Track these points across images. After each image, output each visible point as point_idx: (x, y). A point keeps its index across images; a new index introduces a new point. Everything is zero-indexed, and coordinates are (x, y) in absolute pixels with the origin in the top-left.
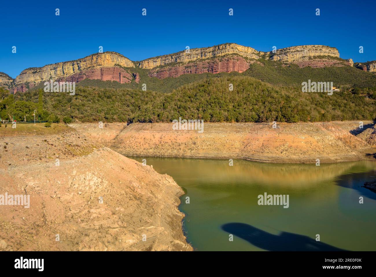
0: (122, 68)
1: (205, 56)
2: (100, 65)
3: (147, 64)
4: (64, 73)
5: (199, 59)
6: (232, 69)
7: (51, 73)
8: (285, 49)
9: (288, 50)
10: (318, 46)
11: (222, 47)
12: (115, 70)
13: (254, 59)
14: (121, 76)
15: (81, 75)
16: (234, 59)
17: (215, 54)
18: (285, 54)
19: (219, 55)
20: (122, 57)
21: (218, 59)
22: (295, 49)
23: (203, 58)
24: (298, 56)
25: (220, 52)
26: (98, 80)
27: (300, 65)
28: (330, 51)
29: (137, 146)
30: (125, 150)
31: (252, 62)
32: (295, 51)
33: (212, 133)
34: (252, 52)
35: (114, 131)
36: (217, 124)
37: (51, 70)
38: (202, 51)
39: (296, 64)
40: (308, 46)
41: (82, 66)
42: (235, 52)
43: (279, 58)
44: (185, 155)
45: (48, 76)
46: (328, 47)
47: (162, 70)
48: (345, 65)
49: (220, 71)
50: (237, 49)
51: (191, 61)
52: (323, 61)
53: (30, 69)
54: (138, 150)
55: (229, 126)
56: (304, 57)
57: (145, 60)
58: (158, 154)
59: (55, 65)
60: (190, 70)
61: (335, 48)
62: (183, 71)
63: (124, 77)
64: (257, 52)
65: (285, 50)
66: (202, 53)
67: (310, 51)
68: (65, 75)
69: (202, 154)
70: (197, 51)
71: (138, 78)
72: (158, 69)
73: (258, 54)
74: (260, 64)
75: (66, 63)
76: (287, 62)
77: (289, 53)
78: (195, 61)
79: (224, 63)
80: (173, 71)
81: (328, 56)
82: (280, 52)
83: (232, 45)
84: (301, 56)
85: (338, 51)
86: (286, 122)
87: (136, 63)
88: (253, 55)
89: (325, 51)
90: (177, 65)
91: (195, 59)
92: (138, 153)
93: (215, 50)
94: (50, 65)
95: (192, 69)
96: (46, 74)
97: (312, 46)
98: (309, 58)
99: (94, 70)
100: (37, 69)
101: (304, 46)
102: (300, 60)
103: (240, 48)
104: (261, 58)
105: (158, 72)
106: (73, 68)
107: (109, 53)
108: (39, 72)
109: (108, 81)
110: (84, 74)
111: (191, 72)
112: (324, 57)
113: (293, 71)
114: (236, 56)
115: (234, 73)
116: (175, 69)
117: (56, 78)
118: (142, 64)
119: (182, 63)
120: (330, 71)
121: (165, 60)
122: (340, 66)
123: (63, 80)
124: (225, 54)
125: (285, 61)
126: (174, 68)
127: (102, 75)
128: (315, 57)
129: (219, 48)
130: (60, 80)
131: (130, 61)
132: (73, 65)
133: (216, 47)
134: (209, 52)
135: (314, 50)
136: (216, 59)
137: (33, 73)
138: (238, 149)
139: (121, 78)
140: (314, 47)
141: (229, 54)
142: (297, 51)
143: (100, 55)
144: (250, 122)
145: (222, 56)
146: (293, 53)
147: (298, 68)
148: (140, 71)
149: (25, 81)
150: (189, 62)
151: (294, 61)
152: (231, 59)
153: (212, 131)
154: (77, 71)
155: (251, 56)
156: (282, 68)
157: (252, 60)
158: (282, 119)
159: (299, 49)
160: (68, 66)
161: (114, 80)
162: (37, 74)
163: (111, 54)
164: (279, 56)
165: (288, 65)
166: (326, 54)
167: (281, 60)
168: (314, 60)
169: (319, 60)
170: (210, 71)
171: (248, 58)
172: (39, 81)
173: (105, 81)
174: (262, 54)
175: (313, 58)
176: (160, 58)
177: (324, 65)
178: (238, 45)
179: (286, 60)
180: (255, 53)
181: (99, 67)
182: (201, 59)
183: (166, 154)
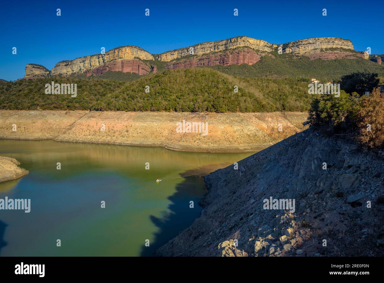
0: (141, 61)
1: (218, 49)
2: (121, 58)
3: (165, 57)
4: (91, 65)
5: (213, 52)
6: (242, 61)
7: (81, 66)
8: (297, 41)
9: (300, 43)
10: (330, 38)
11: (233, 40)
12: (135, 62)
13: (266, 51)
14: (140, 68)
15: (104, 67)
16: (244, 51)
17: (227, 47)
18: (297, 46)
19: (231, 48)
20: (142, 50)
21: (230, 52)
22: (307, 41)
23: (216, 50)
24: (310, 48)
25: (232, 45)
26: (119, 71)
27: (311, 57)
28: (343, 43)
29: (79, 133)
30: (68, 136)
31: (263, 55)
32: (307, 44)
33: (147, 121)
34: (264, 45)
35: (73, 118)
36: (155, 113)
37: (80, 63)
38: (215, 44)
39: (308, 56)
40: (320, 38)
41: (106, 59)
42: (246, 45)
43: (291, 51)
44: (116, 142)
45: (78, 68)
46: (341, 39)
47: (177, 62)
48: (357, 57)
49: (230, 63)
50: (249, 42)
51: (205, 54)
52: (335, 53)
53: (63, 62)
54: (79, 136)
55: (167, 115)
56: (316, 49)
57: (164, 53)
58: (94, 140)
59: (83, 59)
60: (203, 62)
61: (349, 40)
62: (197, 63)
63: (143, 69)
64: (269, 45)
65: (297, 43)
66: (215, 46)
67: (323, 43)
68: (92, 67)
69: (129, 141)
70: (211, 44)
71: (155, 70)
72: (175, 61)
73: (271, 47)
74: (271, 57)
75: (93, 57)
76: (298, 55)
77: (301, 45)
78: (208, 54)
79: (235, 55)
80: (188, 63)
81: (341, 48)
82: (292, 45)
83: (243, 39)
84: (313, 48)
85: (351, 43)
86: (215, 112)
87: (156, 56)
88: (265, 47)
89: (338, 44)
90: (192, 58)
91: (209, 52)
92: (78, 139)
93: (227, 43)
94: (80, 58)
95: (205, 61)
96: (76, 66)
97: (325, 38)
98: (321, 50)
99: (116, 62)
100: (69, 62)
101: (317, 38)
102: (312, 53)
103: (252, 41)
104: (273, 50)
105: (174, 65)
106: (99, 61)
107: (129, 47)
108: (71, 64)
109: (128, 72)
110: (107, 66)
111: (204, 64)
112: (336, 49)
113: (303, 63)
114: (246, 49)
115: (244, 65)
116: (189, 62)
117: (85, 70)
118: (161, 57)
119: (196, 55)
120: (340, 63)
121: (181, 53)
122: (352, 58)
123: (90, 71)
124: (236, 47)
125: (297, 54)
126: (188, 60)
127: (123, 67)
128: (326, 49)
129: (231, 41)
130: (88, 72)
131: (150, 54)
132: (99, 58)
133: (228, 40)
134: (222, 45)
135: (326, 42)
136: (227, 52)
137: (66, 65)
138: (165, 138)
139: (140, 70)
140: (326, 39)
141: (240, 47)
142: (310, 43)
143: (121, 48)
144: (187, 111)
145: (233, 49)
146: (305, 45)
147: (309, 60)
148: (159, 63)
149: (59, 73)
150: (203, 55)
151: (306, 54)
152: (241, 52)
153: (147, 120)
154: (102, 64)
155: (263, 48)
156: (293, 60)
157: (263, 52)
158: (211, 109)
159: (311, 42)
160: (95, 59)
161: (134, 72)
162: (69, 66)
163: (131, 48)
164: (291, 49)
165: (300, 57)
166: (339, 47)
167: (293, 52)
168: (325, 52)
169: (330, 52)
170: (222, 63)
171: (259, 50)
172: (71, 72)
173: (125, 72)
174: (275, 46)
175: (325, 50)
176: (177, 51)
177: (336, 57)
178: (249, 38)
179: (298, 52)
180: (268, 45)
181: (120, 60)
182: (214, 52)
183: (100, 141)
